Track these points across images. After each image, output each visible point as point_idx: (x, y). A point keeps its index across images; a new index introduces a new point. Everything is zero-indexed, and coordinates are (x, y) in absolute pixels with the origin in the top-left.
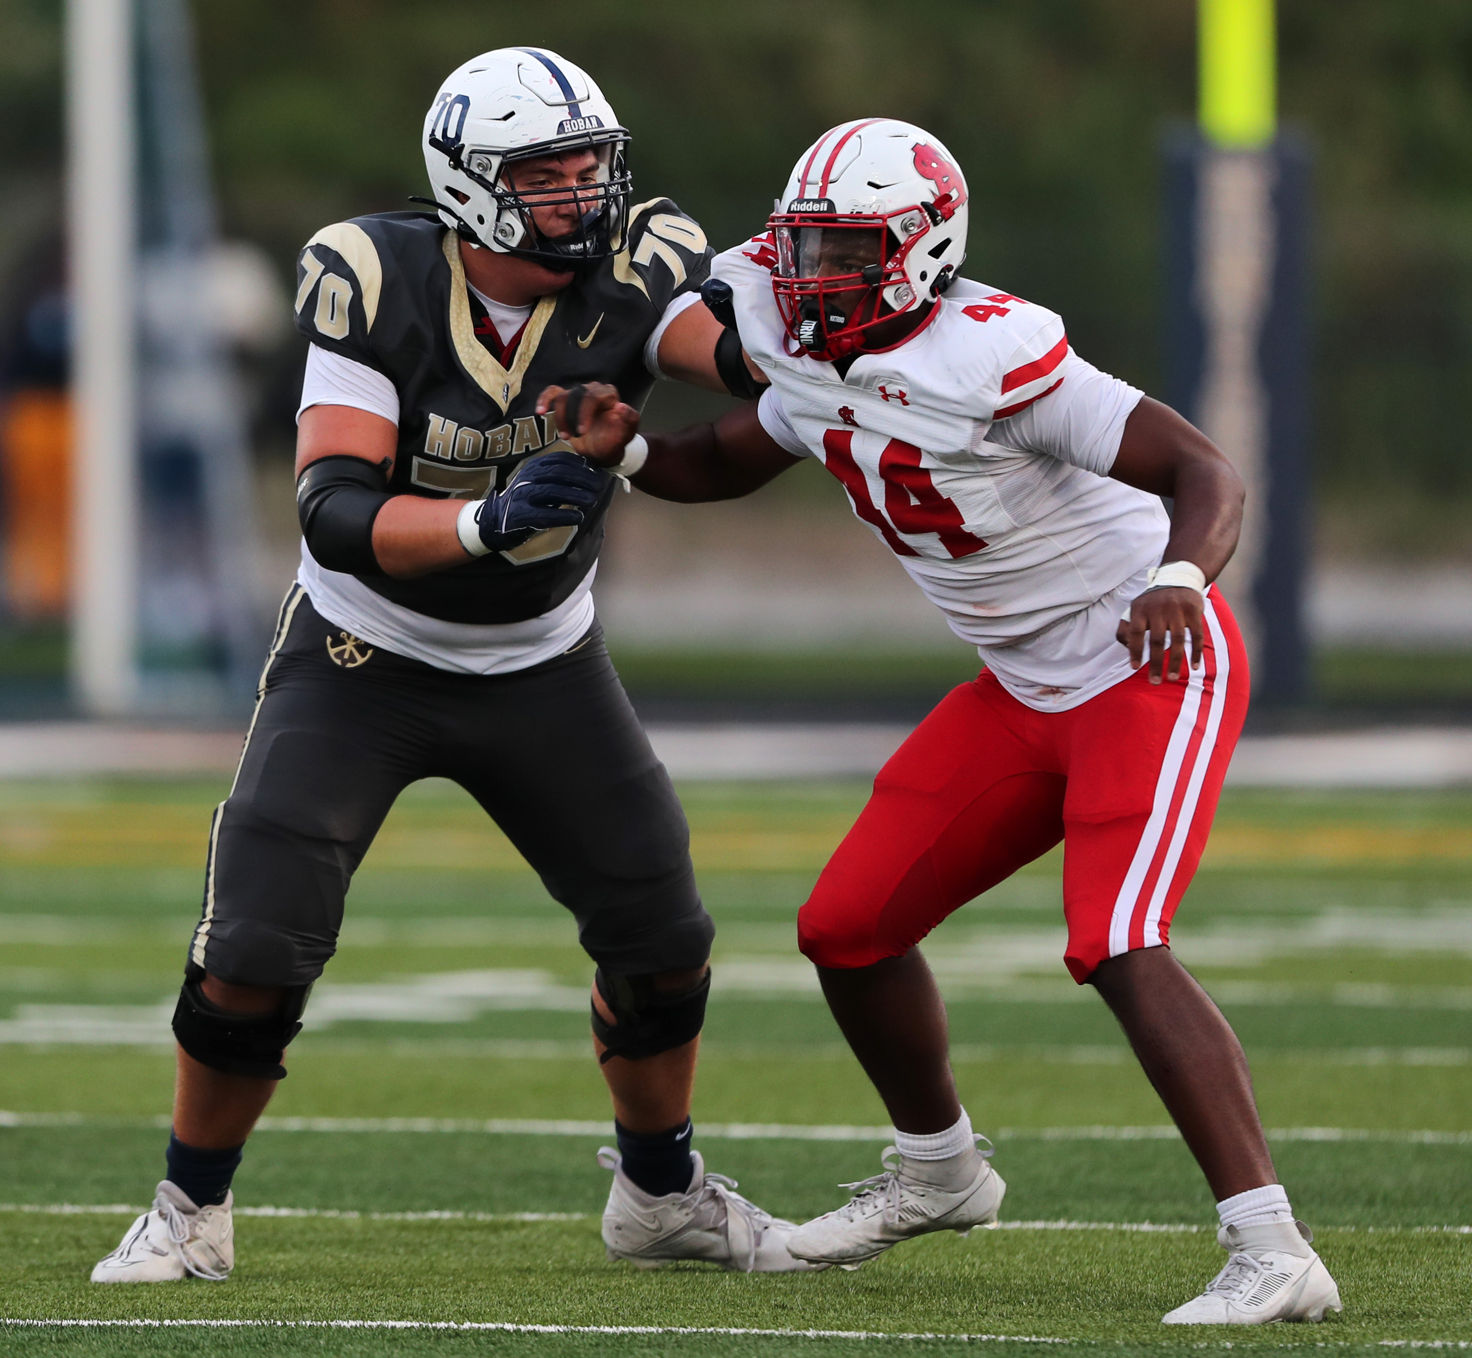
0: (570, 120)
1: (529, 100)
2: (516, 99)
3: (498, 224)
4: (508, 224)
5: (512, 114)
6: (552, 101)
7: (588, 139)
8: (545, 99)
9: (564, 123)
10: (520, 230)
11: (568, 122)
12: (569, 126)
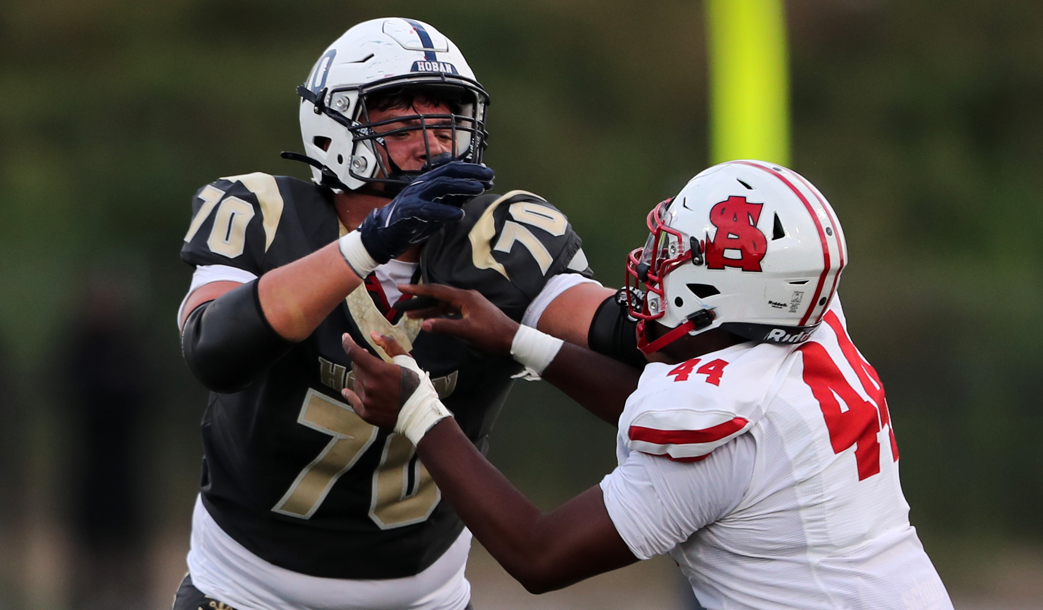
0: (424, 62)
1: (388, 44)
2: (377, 44)
3: (354, 156)
4: (363, 157)
5: (372, 55)
6: (409, 45)
7: (439, 79)
8: (403, 43)
9: (419, 63)
10: (372, 160)
11: (422, 63)
12: (423, 66)
